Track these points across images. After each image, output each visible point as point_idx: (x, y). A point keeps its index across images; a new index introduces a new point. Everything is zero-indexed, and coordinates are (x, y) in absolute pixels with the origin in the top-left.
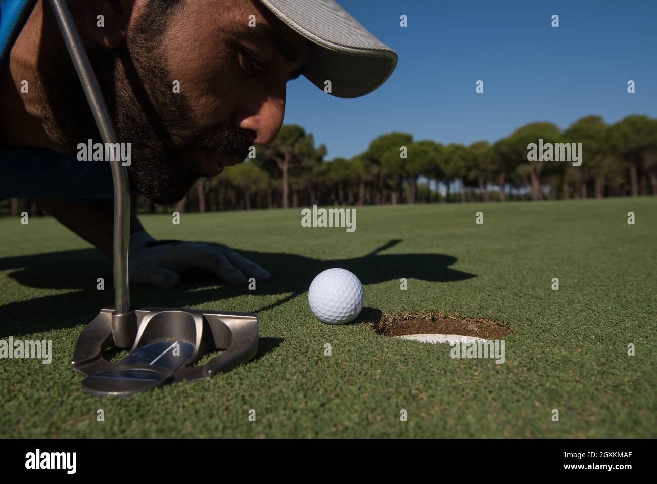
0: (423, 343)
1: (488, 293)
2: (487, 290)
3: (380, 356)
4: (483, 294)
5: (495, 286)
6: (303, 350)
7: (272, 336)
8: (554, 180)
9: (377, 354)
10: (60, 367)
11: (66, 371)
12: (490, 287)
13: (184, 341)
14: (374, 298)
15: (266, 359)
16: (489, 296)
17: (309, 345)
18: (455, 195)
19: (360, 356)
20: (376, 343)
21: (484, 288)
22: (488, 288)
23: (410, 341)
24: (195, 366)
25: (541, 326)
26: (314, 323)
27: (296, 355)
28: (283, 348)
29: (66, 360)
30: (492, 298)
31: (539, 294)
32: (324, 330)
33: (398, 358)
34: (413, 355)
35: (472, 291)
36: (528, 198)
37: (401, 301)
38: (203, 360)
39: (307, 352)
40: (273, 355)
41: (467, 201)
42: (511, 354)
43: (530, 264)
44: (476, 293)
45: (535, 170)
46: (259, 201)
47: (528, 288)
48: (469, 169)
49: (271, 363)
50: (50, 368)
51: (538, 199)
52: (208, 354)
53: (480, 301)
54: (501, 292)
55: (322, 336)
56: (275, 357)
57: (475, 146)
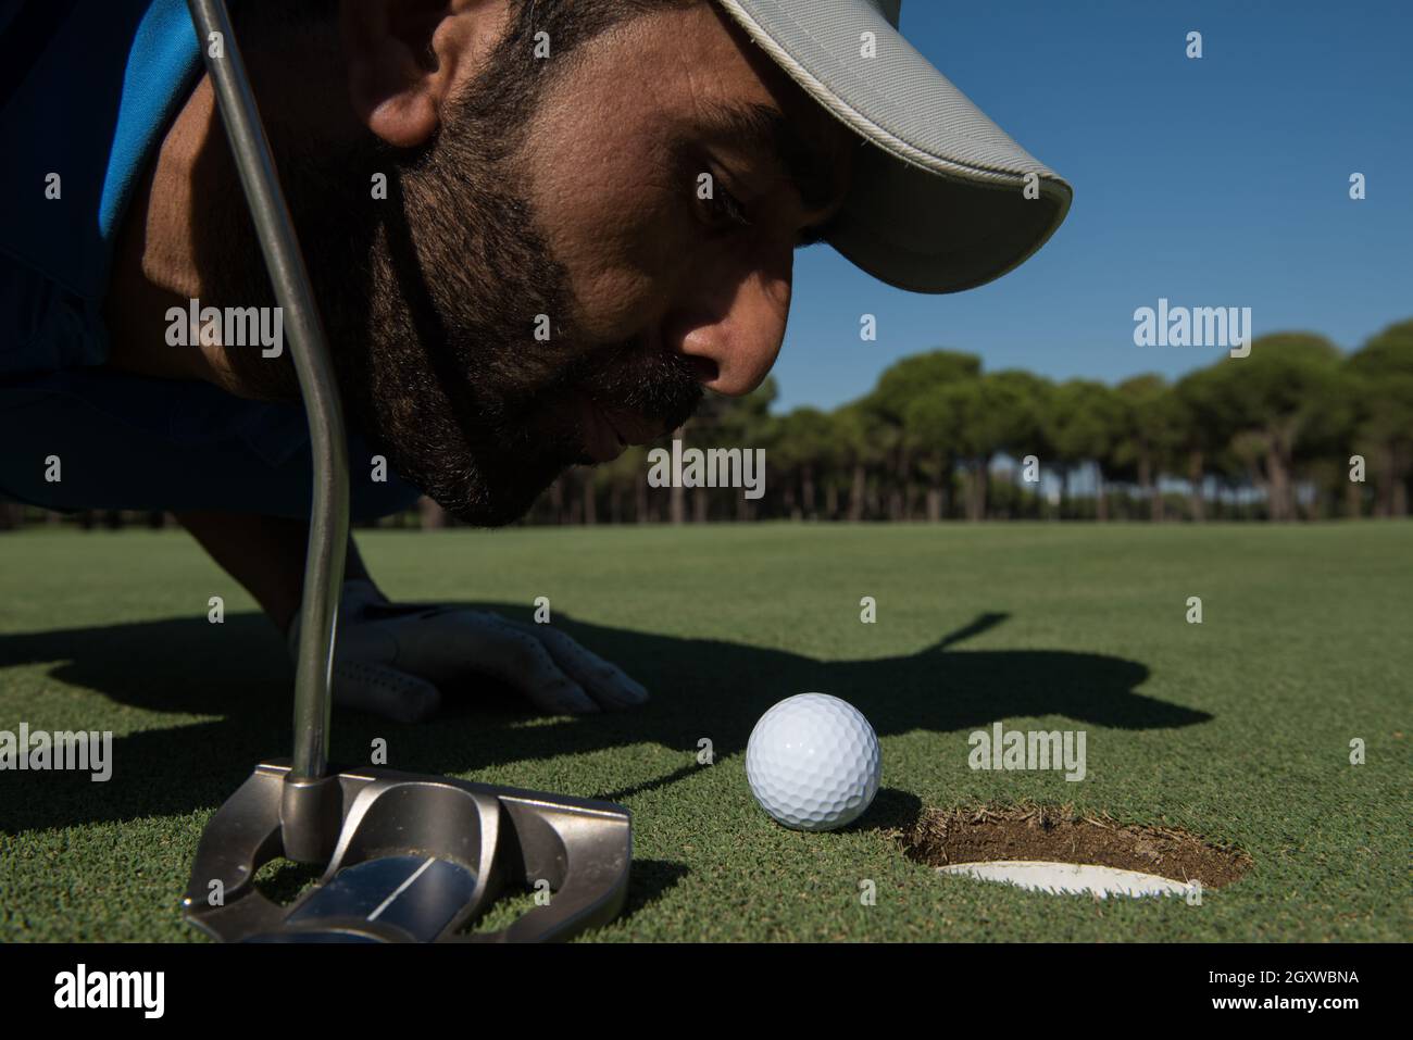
0: (1028, 890)
1: (1179, 760)
2: (1178, 753)
3: (924, 923)
4: (1170, 763)
5: (1195, 744)
6: (734, 899)
7: (658, 856)
8: (1325, 469)
9: (916, 917)
10: (155, 921)
11: (170, 930)
12: (1184, 744)
13: (450, 860)
14: (901, 765)
15: (645, 918)
16: (1183, 768)
17: (750, 885)
18: (1080, 501)
19: (874, 921)
20: (911, 885)
21: (1169, 748)
22: (1180, 748)
23: (995, 884)
24: (476, 930)
25: (1322, 856)
26: (758, 826)
27: (718, 910)
28: (685, 888)
29: (169, 901)
30: (1190, 777)
31: (1309, 769)
32: (783, 846)
33: (969, 928)
34: (1005, 924)
35: (1141, 755)
36: (1261, 514)
37: (967, 774)
38: (493, 914)
39: (743, 903)
40: (663, 908)
41: (1111, 516)
42: (1254, 931)
43: (1280, 687)
44: (1150, 760)
45: (1277, 446)
46: (615, 503)
47: (1280, 753)
48: (1115, 440)
49: (659, 930)
50: (133, 923)
51: (1285, 518)
52: (505, 899)
53: (1163, 782)
54: (1214, 760)
55: (779, 863)
56: (667, 913)
57: (1130, 387)
